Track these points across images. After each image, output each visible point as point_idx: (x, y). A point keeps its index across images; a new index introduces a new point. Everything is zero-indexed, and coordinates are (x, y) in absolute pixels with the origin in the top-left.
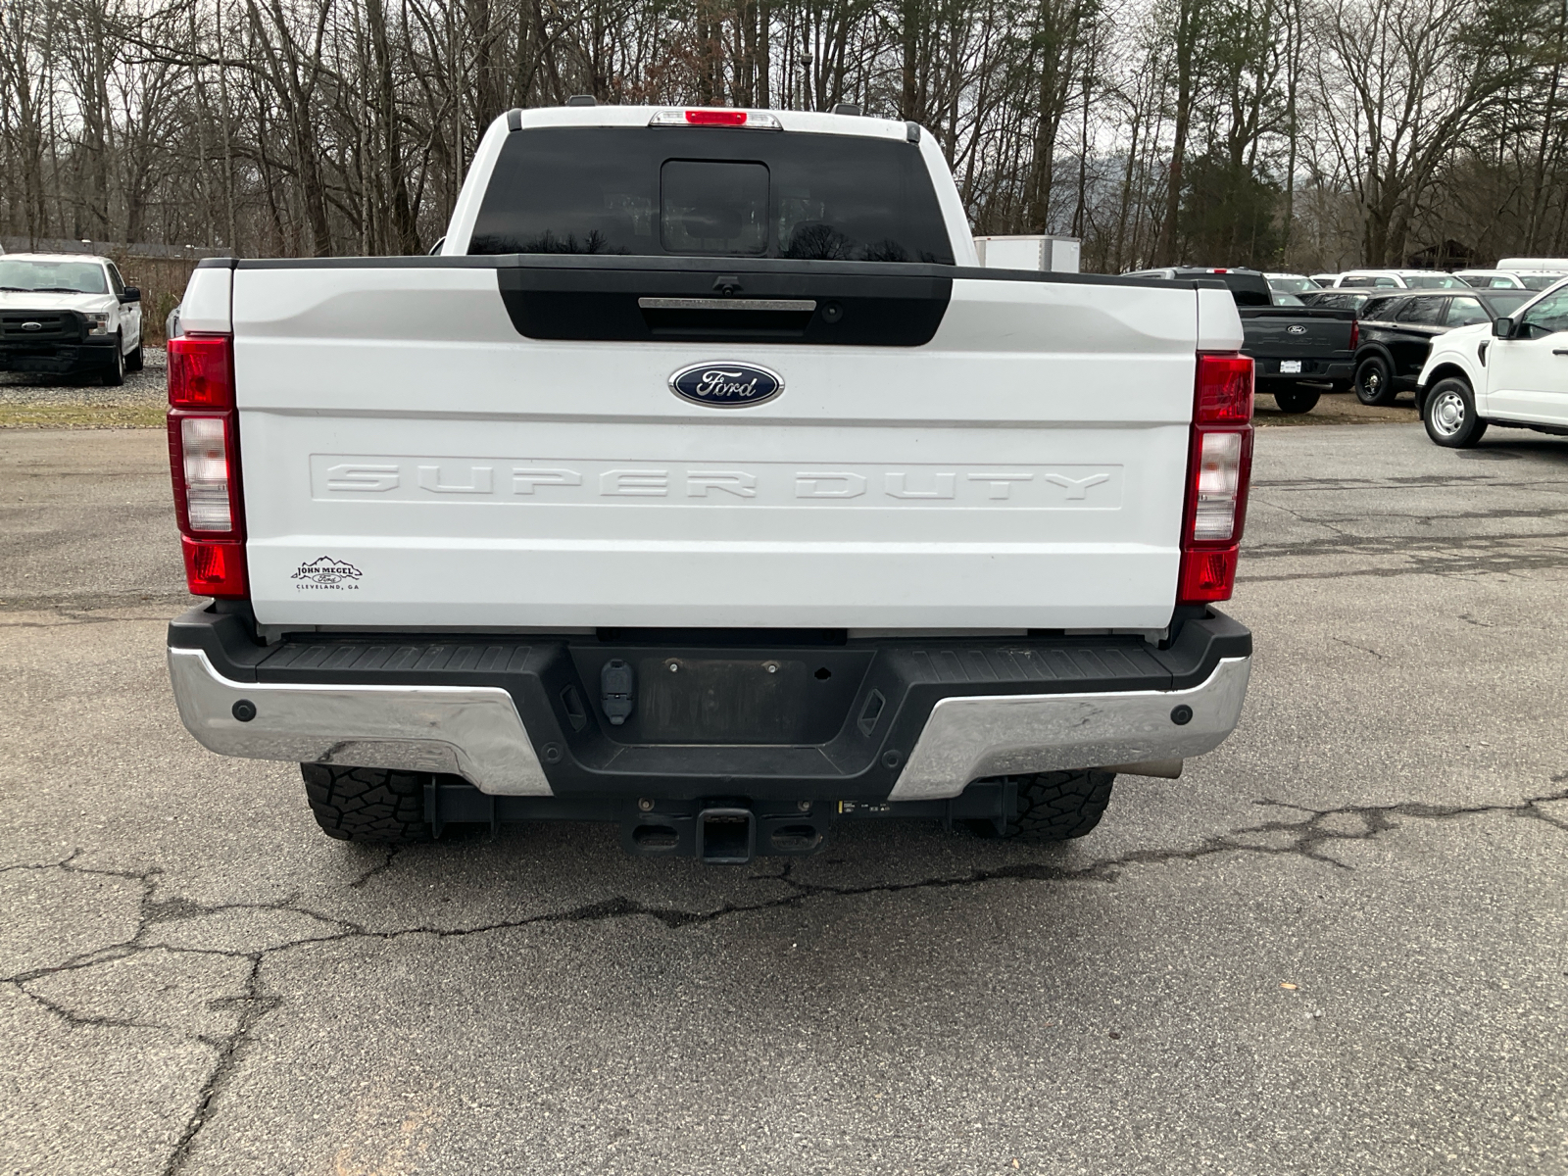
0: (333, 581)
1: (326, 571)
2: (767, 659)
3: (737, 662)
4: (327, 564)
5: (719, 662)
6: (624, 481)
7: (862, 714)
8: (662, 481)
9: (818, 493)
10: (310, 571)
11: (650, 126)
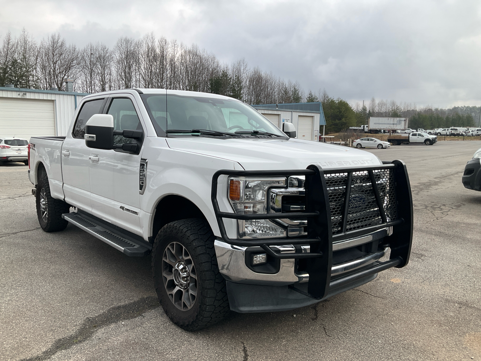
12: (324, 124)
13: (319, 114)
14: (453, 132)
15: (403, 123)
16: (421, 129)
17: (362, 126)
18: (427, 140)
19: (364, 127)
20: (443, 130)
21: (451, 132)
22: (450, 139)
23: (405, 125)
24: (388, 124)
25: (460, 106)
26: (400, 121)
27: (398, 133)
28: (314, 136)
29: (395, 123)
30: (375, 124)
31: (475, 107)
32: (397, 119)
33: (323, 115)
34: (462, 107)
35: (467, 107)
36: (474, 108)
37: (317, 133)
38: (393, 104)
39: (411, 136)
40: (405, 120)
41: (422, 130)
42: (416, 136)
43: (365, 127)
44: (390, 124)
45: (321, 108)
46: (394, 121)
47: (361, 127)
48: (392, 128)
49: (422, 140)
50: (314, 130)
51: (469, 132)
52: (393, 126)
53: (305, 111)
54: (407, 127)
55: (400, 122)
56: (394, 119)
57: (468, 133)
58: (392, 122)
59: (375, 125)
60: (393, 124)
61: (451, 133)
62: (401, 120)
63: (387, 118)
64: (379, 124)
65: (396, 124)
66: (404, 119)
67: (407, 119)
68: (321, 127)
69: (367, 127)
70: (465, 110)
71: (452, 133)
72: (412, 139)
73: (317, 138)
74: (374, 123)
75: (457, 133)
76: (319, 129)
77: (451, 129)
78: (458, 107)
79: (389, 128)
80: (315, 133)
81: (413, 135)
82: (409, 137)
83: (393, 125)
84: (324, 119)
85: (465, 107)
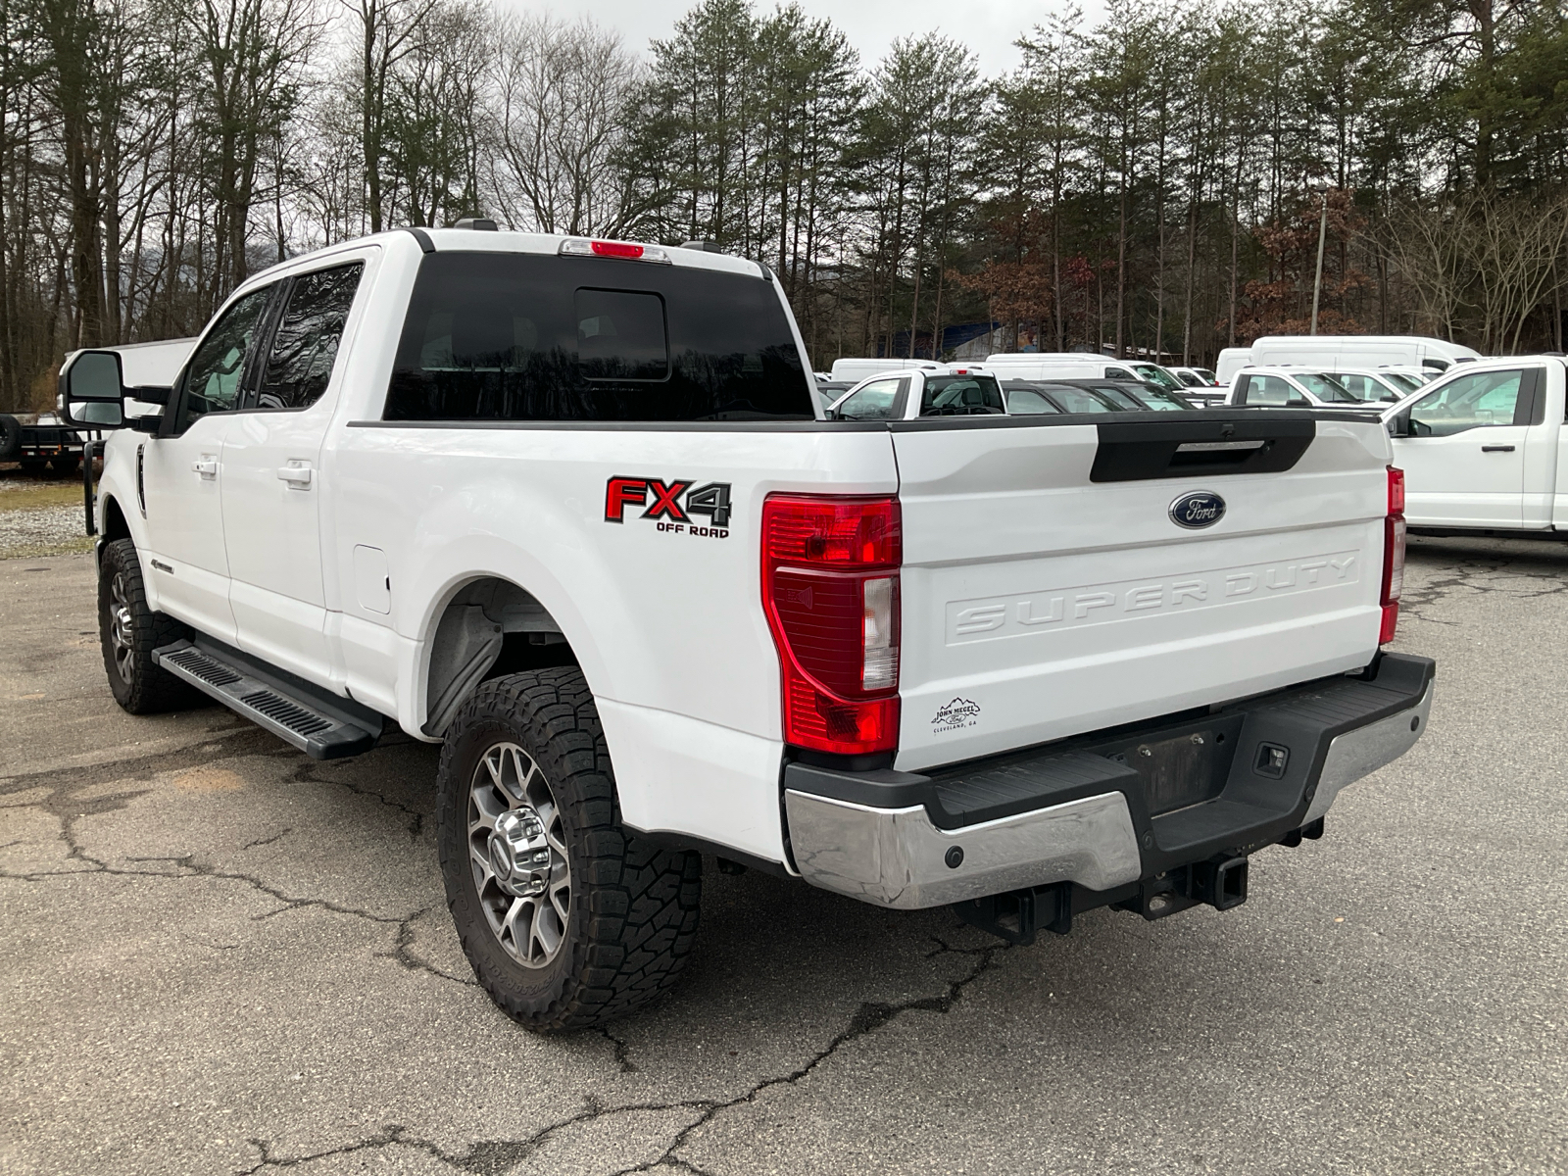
0: (960, 720)
1: (955, 712)
2: (1192, 733)
3: (1177, 740)
4: (958, 705)
5: (1167, 742)
6: (1140, 597)
7: (1256, 765)
8: (1159, 594)
9: (1238, 591)
10: (946, 713)
11: (559, 255)
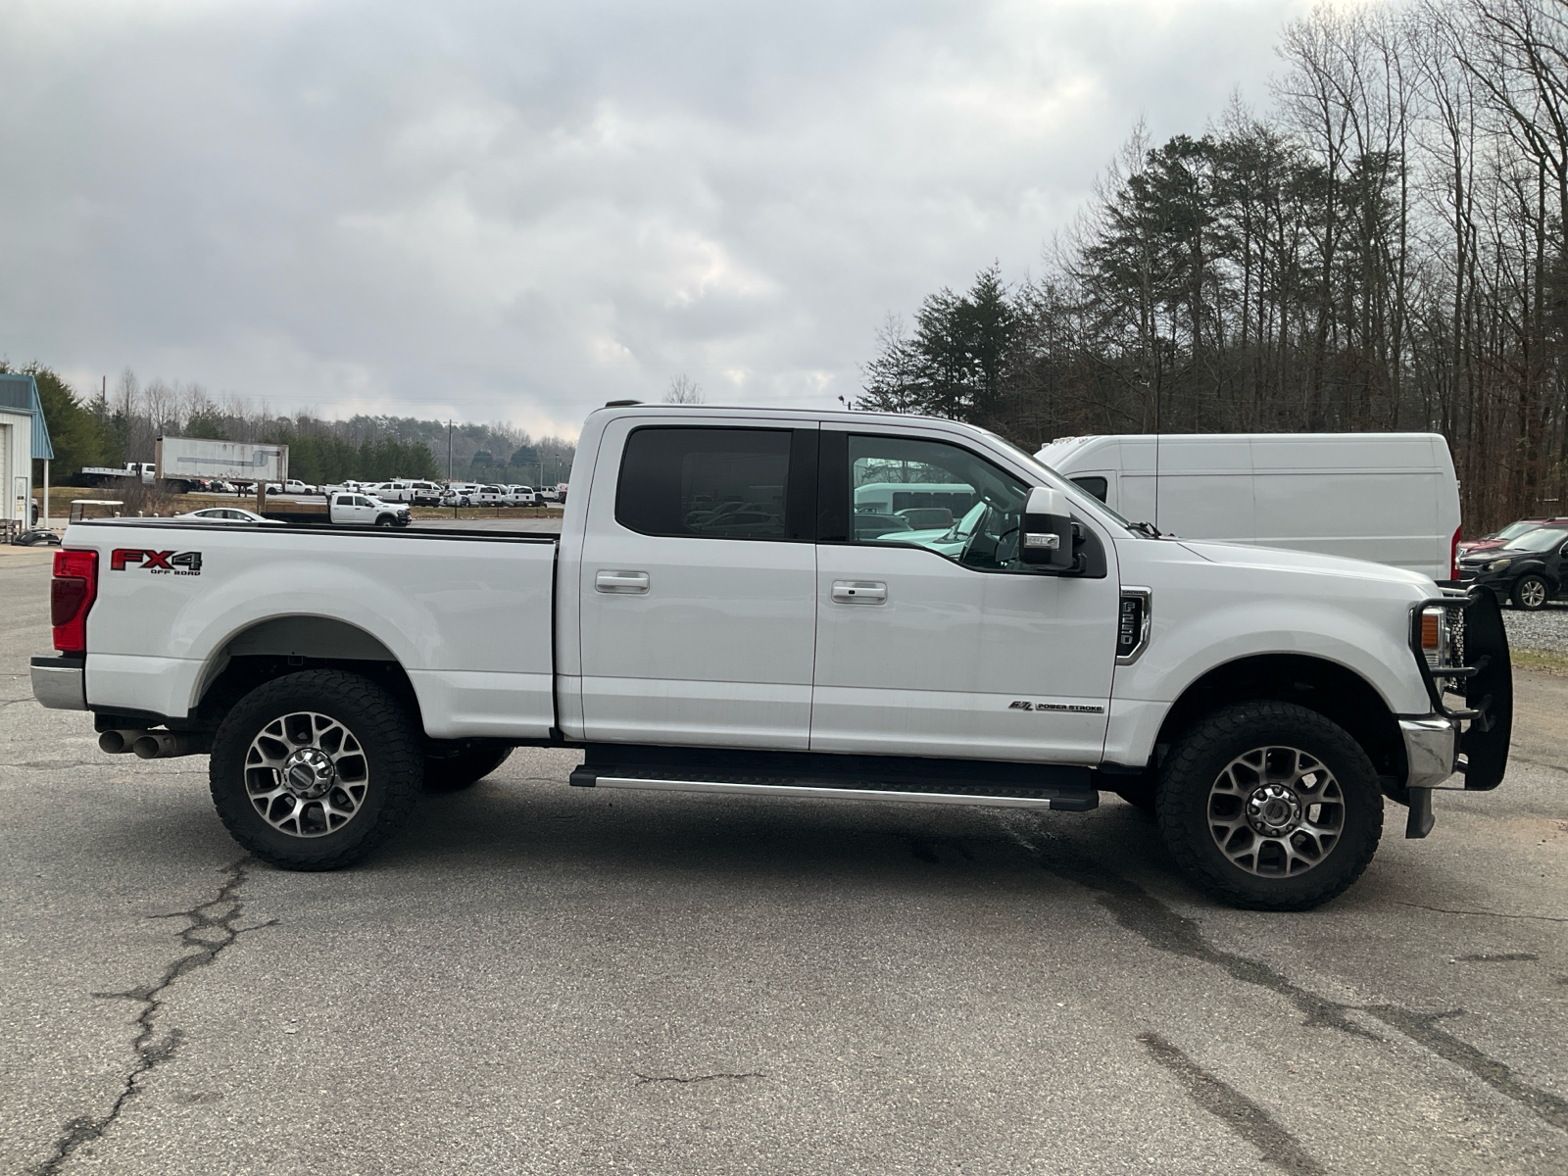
12: (47, 455)
13: (29, 418)
14: (421, 493)
15: (273, 460)
16: (294, 481)
17: (130, 465)
18: (385, 517)
19: (138, 468)
20: (384, 487)
21: (416, 492)
22: (418, 515)
23: (279, 469)
24: (225, 462)
25: (372, 416)
26: (264, 456)
27: (227, 492)
28: (14, 499)
29: (249, 459)
30: (180, 460)
31: (413, 420)
32: (252, 448)
33: (42, 424)
34: (377, 418)
35: (392, 419)
36: (411, 422)
37: (24, 487)
38: (196, 395)
39: (334, 505)
40: (278, 454)
41: (296, 483)
42: (352, 504)
43: (144, 470)
44: (232, 463)
45: (35, 397)
46: (243, 454)
47: (125, 468)
48: (240, 477)
49: (368, 516)
50: (14, 476)
51: (454, 494)
52: (243, 469)
53: (12, 409)
54: (285, 474)
55: (262, 457)
56: (243, 449)
57: (450, 496)
58: (237, 458)
59: (180, 463)
60: (243, 464)
61: (414, 496)
62: (267, 453)
63: (222, 443)
64: (195, 461)
65: (251, 464)
66: (274, 449)
67: (284, 451)
68: (37, 465)
69: (149, 469)
70: (387, 427)
71: (419, 495)
72: (340, 513)
73: (23, 507)
74: (178, 458)
75: (433, 496)
76: (29, 474)
77: (415, 486)
78: (367, 417)
79: (229, 474)
80: (18, 487)
81: (343, 501)
82: (329, 507)
83: (240, 467)
84: (44, 437)
85: (386, 418)
